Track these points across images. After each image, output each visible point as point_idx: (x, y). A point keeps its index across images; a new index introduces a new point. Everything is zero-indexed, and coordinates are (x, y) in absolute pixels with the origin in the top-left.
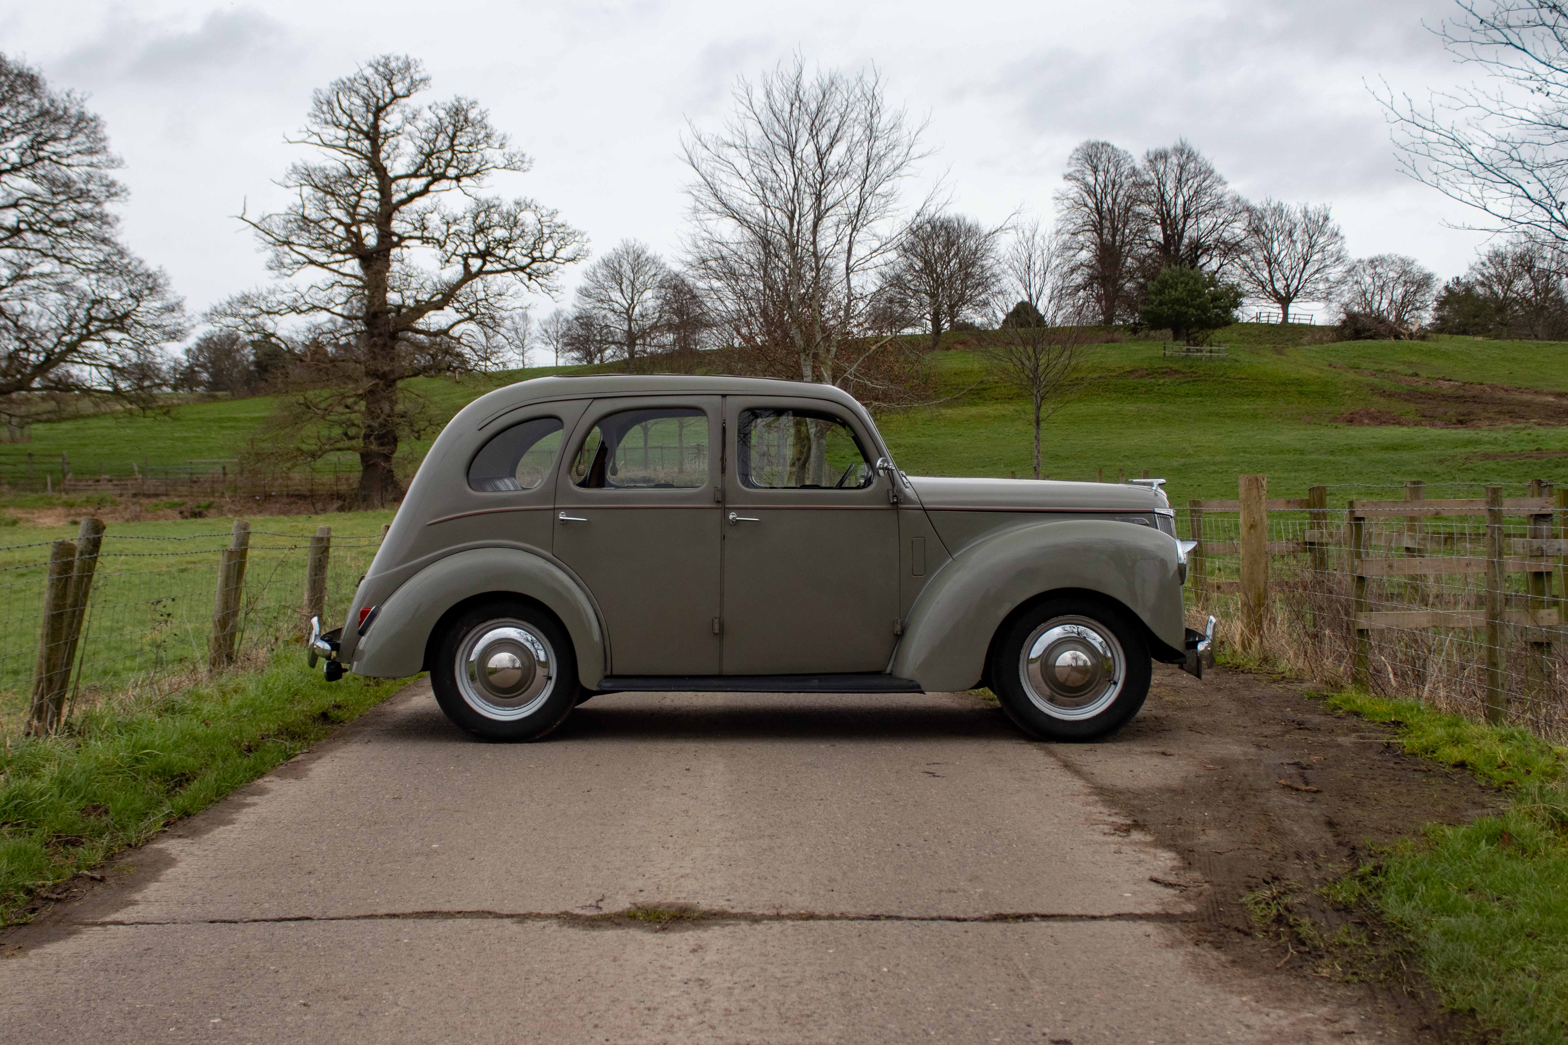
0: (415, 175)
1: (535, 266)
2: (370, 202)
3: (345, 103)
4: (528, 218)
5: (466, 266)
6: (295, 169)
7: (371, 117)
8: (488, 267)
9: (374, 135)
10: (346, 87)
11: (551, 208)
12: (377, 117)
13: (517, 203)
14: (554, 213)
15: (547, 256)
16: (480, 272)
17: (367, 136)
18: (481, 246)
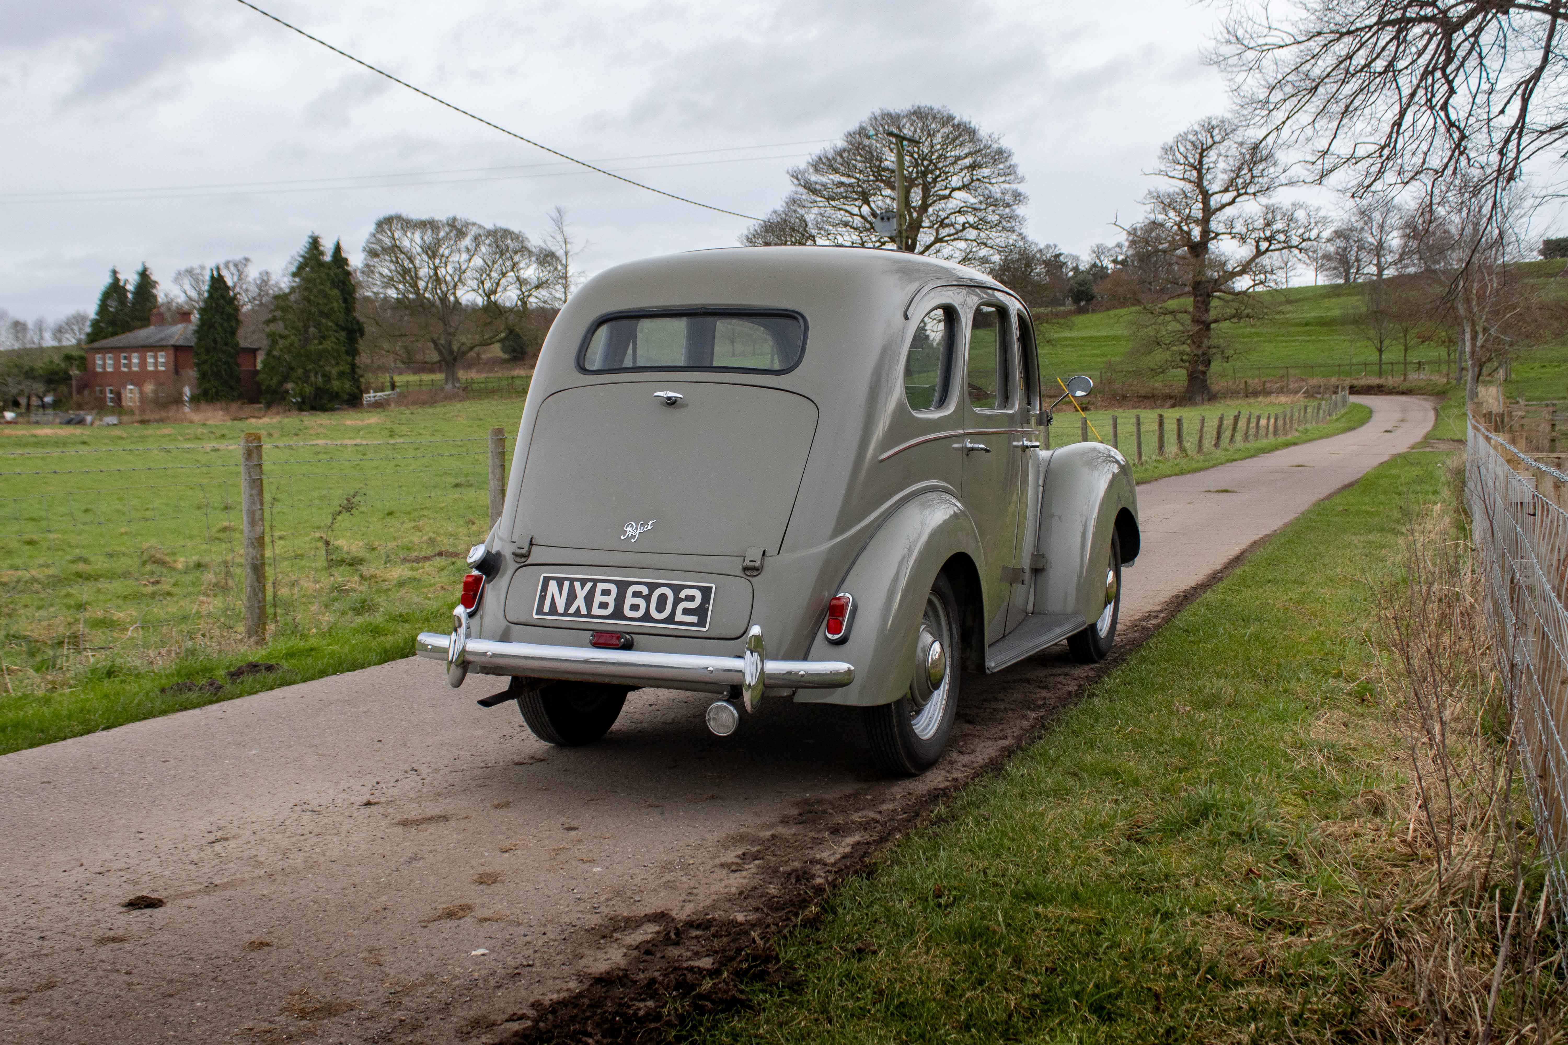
0: (1226, 190)
1: (1304, 244)
2: (1197, 210)
3: (1182, 149)
4: (1300, 215)
5: (1257, 247)
6: (1150, 193)
7: (1197, 156)
8: (1272, 247)
9: (1199, 167)
10: (1182, 138)
11: (1316, 205)
12: (1201, 156)
13: (1294, 205)
14: (1318, 209)
15: (1312, 238)
16: (1267, 250)
17: (1195, 168)
18: (1268, 234)
